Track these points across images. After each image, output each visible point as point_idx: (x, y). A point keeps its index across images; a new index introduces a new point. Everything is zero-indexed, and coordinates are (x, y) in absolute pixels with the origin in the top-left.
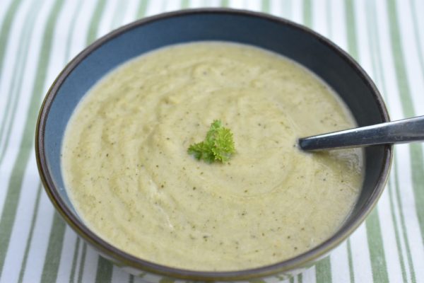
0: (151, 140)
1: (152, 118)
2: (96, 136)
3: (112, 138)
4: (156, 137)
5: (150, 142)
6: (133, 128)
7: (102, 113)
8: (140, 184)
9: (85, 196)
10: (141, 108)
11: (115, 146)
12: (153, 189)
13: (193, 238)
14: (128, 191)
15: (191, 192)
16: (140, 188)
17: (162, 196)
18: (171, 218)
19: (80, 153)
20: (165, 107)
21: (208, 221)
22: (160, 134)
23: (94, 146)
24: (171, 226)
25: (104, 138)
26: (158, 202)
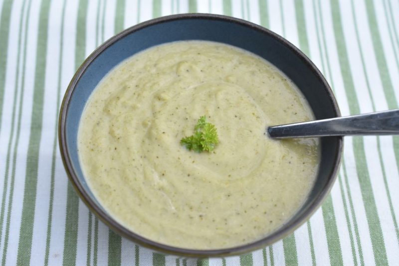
0: (150, 135)
1: (149, 114)
2: (104, 131)
3: (118, 132)
4: (154, 132)
5: (149, 136)
6: (134, 123)
7: (106, 111)
8: (144, 173)
9: (101, 185)
10: (139, 105)
11: (121, 140)
12: (156, 177)
13: (191, 218)
14: (136, 179)
15: (187, 178)
16: (145, 177)
17: (164, 182)
18: (172, 201)
19: (94, 148)
20: (158, 104)
21: (202, 203)
22: (157, 129)
23: (104, 142)
24: (173, 208)
25: (111, 133)
26: (161, 189)
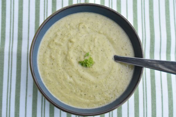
1: (66, 49)
2: (48, 56)
3: (53, 56)
4: (68, 57)
5: (66, 59)
6: (60, 52)
7: (49, 46)
8: (64, 75)
9: (47, 80)
10: (62, 44)
11: (54, 60)
12: (68, 77)
13: (81, 95)
14: (60, 78)
15: (80, 78)
16: (64, 77)
17: (71, 80)
18: (74, 88)
19: (44, 63)
20: (70, 44)
21: (86, 89)
22: (69, 56)
23: (48, 61)
24: (75, 91)
25: (51, 57)
26: (70, 83)
